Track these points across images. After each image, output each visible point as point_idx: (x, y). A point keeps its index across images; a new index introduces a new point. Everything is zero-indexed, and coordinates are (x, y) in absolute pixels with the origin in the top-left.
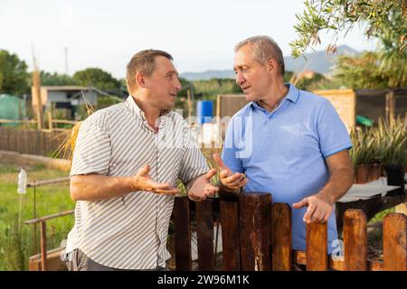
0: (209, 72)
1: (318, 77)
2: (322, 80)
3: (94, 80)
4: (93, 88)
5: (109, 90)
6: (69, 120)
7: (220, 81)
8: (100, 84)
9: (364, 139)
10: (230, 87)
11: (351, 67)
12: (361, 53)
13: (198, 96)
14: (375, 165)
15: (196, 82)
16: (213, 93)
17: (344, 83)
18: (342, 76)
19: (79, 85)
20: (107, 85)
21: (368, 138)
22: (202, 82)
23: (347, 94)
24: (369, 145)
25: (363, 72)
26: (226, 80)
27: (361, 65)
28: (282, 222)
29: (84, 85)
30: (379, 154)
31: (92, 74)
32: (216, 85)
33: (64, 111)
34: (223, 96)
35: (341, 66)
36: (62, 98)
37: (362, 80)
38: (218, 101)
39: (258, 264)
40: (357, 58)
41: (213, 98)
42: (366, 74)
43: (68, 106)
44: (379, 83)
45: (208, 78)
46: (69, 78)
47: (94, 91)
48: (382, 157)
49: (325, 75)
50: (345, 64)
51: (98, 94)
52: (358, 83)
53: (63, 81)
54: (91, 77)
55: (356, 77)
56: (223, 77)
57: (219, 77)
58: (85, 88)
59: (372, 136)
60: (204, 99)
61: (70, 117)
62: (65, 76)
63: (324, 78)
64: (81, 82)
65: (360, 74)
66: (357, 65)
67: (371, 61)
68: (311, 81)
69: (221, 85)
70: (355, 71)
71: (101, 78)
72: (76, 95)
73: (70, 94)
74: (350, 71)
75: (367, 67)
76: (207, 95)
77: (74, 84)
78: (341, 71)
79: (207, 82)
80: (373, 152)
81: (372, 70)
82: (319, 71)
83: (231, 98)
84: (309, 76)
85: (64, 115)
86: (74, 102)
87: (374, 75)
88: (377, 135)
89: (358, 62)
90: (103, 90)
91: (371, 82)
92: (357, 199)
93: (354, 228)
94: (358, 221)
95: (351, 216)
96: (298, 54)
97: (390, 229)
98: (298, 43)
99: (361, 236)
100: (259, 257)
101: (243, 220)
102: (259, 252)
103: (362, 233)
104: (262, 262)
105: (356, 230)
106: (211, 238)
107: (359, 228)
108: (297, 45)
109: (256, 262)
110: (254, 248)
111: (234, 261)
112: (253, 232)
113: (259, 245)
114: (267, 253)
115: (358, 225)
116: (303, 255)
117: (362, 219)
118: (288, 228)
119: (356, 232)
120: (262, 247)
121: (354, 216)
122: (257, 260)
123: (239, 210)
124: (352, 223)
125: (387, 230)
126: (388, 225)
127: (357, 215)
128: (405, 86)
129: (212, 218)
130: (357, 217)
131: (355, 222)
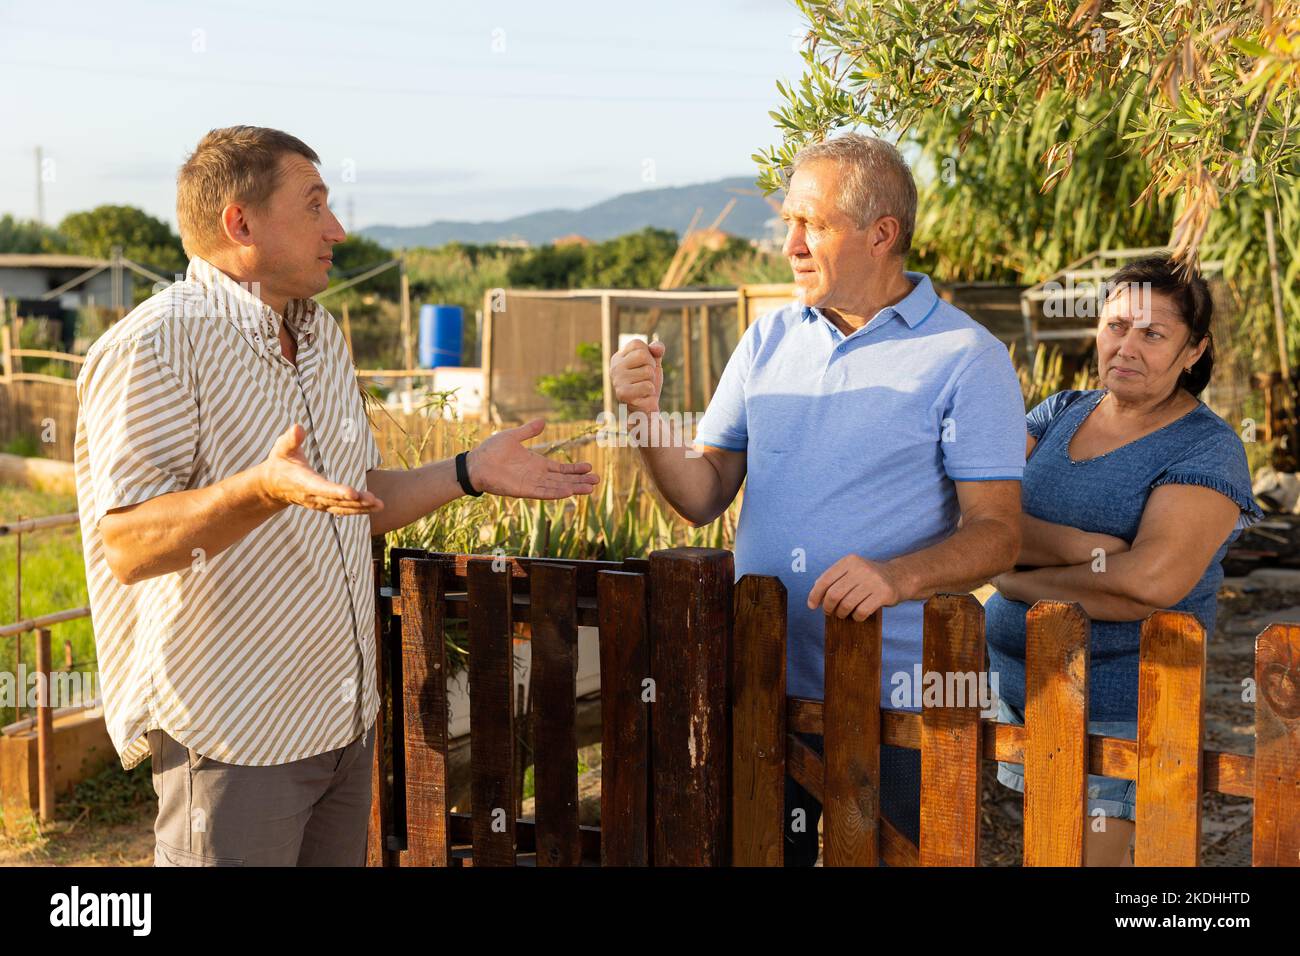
0: (440, 227)
2: (747, 256)
3: (119, 238)
4: (124, 262)
6: (58, 350)
7: (472, 253)
8: (141, 251)
10: (501, 267)
13: (420, 292)
19: (78, 252)
20: (155, 255)
22: (422, 251)
26: (491, 252)
28: (760, 625)
29: (93, 254)
31: (113, 223)
32: (459, 264)
33: (41, 326)
36: (36, 290)
38: (488, 307)
39: (697, 734)
41: (458, 296)
43: (52, 310)
46: (48, 231)
47: (125, 271)
49: (753, 243)
53: (32, 239)
54: (112, 233)
56: (480, 243)
57: (470, 240)
58: (100, 263)
60: (438, 301)
61: (57, 340)
62: (35, 226)
64: (84, 243)
68: (718, 257)
69: (474, 262)
71: (138, 234)
73: (54, 278)
76: (439, 287)
77: (66, 250)
79: (437, 252)
84: (714, 244)
85: (43, 336)
86: (69, 301)
93: (950, 640)
94: (962, 623)
95: (944, 610)
96: (776, 183)
97: (1044, 641)
98: (777, 156)
99: (969, 661)
100: (701, 716)
101: (660, 621)
102: (700, 701)
103: (971, 652)
104: (708, 728)
105: (957, 646)
106: (571, 668)
107: (964, 640)
108: (776, 160)
109: (692, 729)
110: (686, 691)
111: (633, 727)
112: (685, 651)
113: (702, 681)
114: (721, 706)
115: (961, 633)
116: (816, 710)
117: (972, 616)
118: (776, 640)
119: (957, 651)
120: (709, 690)
121: (953, 609)
122: (695, 723)
123: (648, 593)
124: (947, 626)
125: (1036, 645)
126: (1038, 634)
127: (959, 608)
128: (980, 277)
129: (575, 615)
130: (960, 613)
131: (955, 624)
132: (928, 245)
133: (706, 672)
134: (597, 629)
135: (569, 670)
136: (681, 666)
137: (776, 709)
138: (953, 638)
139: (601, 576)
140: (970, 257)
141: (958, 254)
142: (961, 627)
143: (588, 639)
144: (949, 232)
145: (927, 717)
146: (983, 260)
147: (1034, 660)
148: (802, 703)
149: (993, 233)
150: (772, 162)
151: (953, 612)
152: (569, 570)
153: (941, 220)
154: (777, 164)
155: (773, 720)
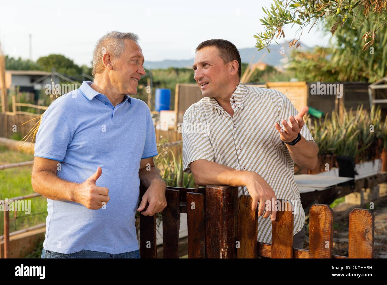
0: (166, 61)
1: (270, 69)
3: (57, 65)
4: (56, 73)
5: (70, 76)
6: (32, 104)
7: (177, 70)
8: (63, 70)
9: (319, 131)
10: (187, 76)
11: (304, 61)
12: (313, 48)
13: (156, 84)
14: (328, 156)
15: (155, 71)
16: (170, 82)
17: (296, 77)
18: (294, 69)
19: (42, 70)
20: (69, 71)
21: (322, 130)
22: (160, 70)
23: (300, 87)
24: (323, 136)
25: (315, 66)
26: (184, 70)
27: (313, 59)
29: (47, 71)
30: (332, 146)
31: (54, 60)
32: (173, 75)
33: (27, 95)
34: (182, 85)
35: (294, 60)
36: (26, 83)
37: (313, 74)
38: (177, 90)
39: (223, 256)
40: (309, 53)
41: (170, 86)
42: (317, 68)
43: (31, 90)
44: (329, 77)
45: (165, 67)
46: (33, 62)
47: (56, 76)
48: (335, 149)
49: (276, 67)
50: (297, 58)
51: (60, 79)
52: (310, 76)
53: (28, 66)
54: (54, 63)
55: (308, 71)
56: (180, 66)
58: (48, 74)
59: (326, 128)
60: (163, 87)
61: (33, 101)
62: (28, 61)
63: (276, 71)
64: (43, 67)
65: (311, 68)
66: (309, 60)
67: (322, 56)
69: (178, 74)
70: (307, 65)
71: (63, 64)
72: (39, 80)
73: (33, 79)
74: (303, 65)
75: (318, 61)
76: (165, 83)
77: (37, 69)
78: (293, 65)
79: (165, 71)
80: (327, 143)
81: (323, 64)
82: (271, 64)
83: (190, 87)
84: (262, 68)
85: (28, 99)
86: (37, 87)
87: (325, 69)
88: (330, 127)
89: (310, 57)
90: (66, 75)
91: (322, 76)
92: (313, 190)
93: (320, 223)
94: (325, 217)
95: (317, 211)
96: (262, 46)
97: (356, 224)
98: (263, 36)
99: (327, 231)
100: (224, 249)
101: (210, 212)
102: (224, 243)
103: (328, 228)
104: (227, 254)
105: (322, 225)
106: (177, 229)
107: (325, 223)
108: (262, 37)
109: (221, 254)
110: (219, 239)
111: (199, 252)
112: (219, 224)
113: (225, 236)
114: (232, 245)
115: (324, 220)
116: (268, 248)
117: (328, 214)
118: (254, 220)
119: (323, 227)
120: (228, 239)
121: (320, 211)
122: (222, 252)
123: (205, 201)
124: (319, 217)
125: (353, 226)
126: (354, 221)
127: (323, 210)
128: (354, 80)
129: (178, 209)
130: (323, 212)
131: (322, 217)
132: (335, 68)
133: (226, 232)
134: (186, 214)
135: (176, 229)
136: (217, 230)
137: (254, 247)
138: (321, 222)
139: (188, 194)
140: (351, 73)
141: (346, 72)
142: (324, 218)
143: (183, 218)
144: (343, 63)
145: (310, 252)
146: (355, 74)
147: (352, 232)
148: (264, 245)
149: (358, 65)
150: (261, 38)
151: (321, 212)
152: (176, 192)
153: (339, 60)
154: (263, 39)
155: (252, 251)
